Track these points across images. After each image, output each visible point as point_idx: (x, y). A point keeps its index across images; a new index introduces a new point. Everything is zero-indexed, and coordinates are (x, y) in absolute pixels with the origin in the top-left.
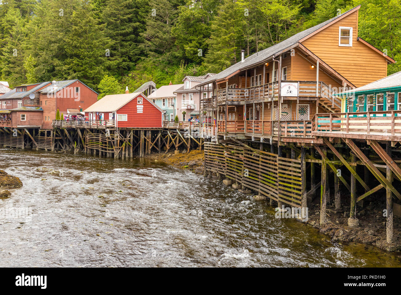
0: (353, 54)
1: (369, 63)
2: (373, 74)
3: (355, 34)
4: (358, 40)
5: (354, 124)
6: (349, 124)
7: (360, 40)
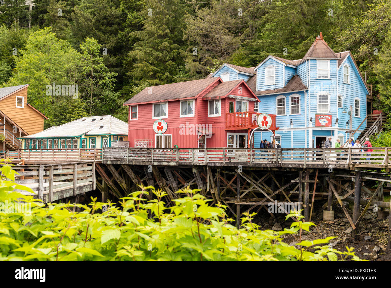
0: (24, 113)
1: (34, 118)
2: (36, 125)
3: (25, 101)
4: (27, 105)
5: (33, 155)
6: (30, 155)
7: (29, 105)
